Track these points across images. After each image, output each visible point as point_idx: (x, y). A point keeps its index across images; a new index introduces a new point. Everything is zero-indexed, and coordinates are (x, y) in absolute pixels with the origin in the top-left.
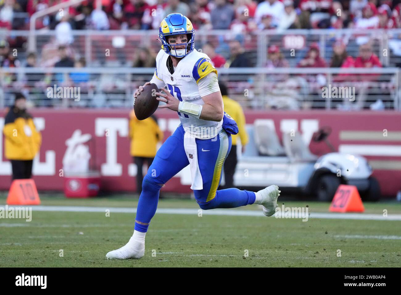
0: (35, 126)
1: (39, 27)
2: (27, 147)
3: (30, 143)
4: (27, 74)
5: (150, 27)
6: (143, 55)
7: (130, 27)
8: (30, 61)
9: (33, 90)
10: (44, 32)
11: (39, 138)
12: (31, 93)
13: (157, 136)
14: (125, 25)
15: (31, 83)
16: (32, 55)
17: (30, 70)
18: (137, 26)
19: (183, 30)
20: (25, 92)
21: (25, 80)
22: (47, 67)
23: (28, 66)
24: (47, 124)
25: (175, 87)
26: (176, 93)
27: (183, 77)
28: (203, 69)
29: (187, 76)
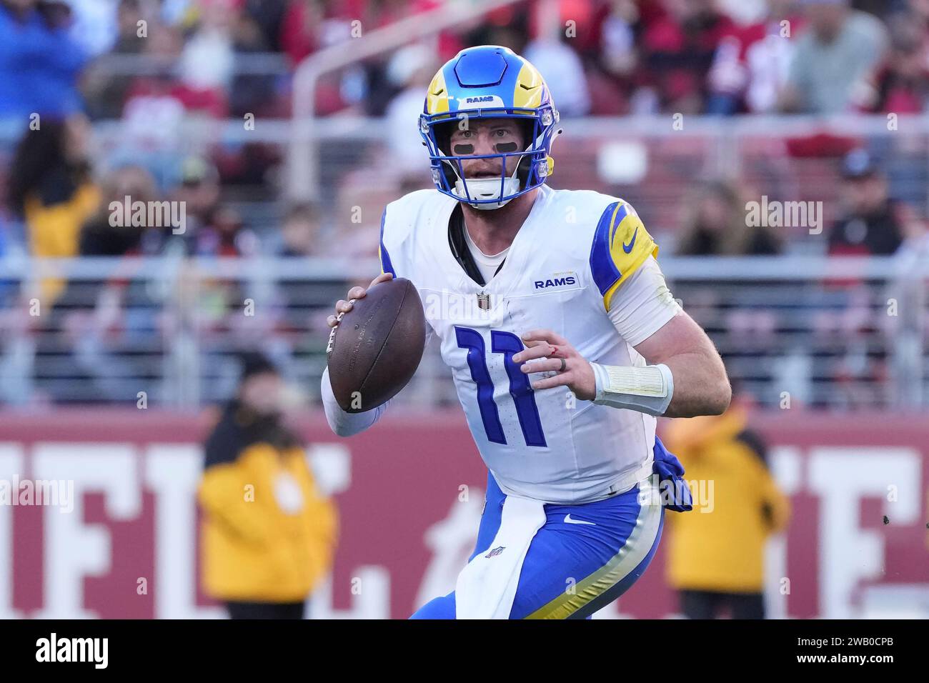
0: (311, 477)
1: (328, 106)
2: (284, 554)
3: (295, 537)
4: (286, 284)
5: (739, 105)
6: (714, 211)
7: (666, 105)
8: (296, 233)
9: (306, 342)
10: (347, 126)
11: (325, 522)
12: (298, 354)
13: (767, 512)
14: (645, 100)
15: (298, 316)
16: (301, 210)
17: (293, 269)
18: (691, 101)
19: (498, 102)
20: (277, 348)
21: (280, 307)
22: (358, 255)
23: (290, 252)
24: (358, 468)
25: (495, 334)
26: (500, 358)
27: (541, 286)
28: (627, 244)
29: (563, 280)
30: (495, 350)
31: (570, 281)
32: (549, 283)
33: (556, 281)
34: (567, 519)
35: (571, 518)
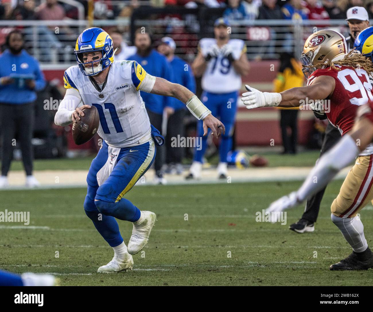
19: (90, 47)
25: (105, 104)
26: (108, 110)
27: (118, 89)
28: (140, 72)
29: (124, 86)
30: (106, 108)
31: (127, 86)
32: (121, 88)
33: (123, 87)
34: (131, 151)
35: (131, 150)
